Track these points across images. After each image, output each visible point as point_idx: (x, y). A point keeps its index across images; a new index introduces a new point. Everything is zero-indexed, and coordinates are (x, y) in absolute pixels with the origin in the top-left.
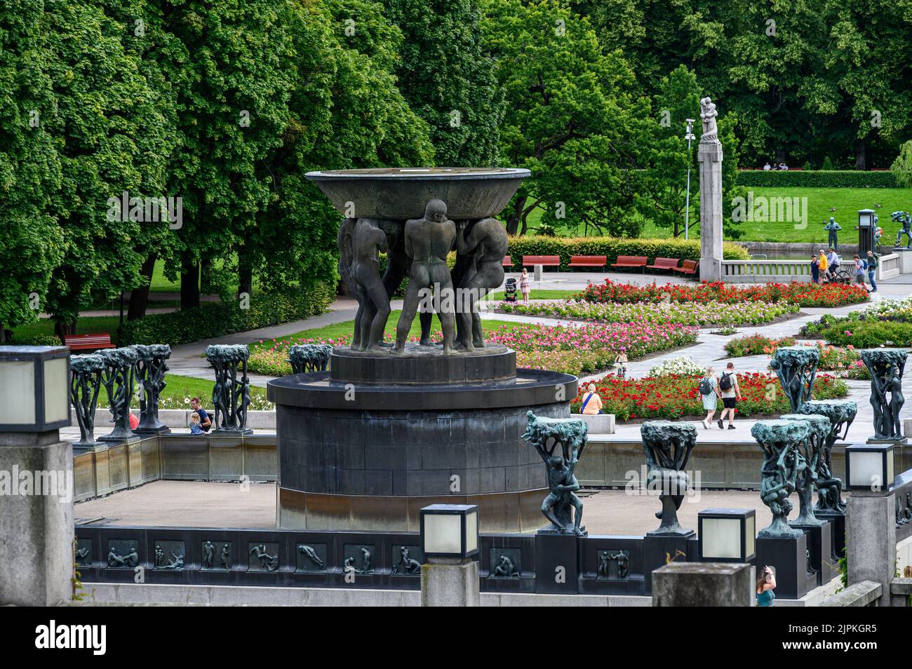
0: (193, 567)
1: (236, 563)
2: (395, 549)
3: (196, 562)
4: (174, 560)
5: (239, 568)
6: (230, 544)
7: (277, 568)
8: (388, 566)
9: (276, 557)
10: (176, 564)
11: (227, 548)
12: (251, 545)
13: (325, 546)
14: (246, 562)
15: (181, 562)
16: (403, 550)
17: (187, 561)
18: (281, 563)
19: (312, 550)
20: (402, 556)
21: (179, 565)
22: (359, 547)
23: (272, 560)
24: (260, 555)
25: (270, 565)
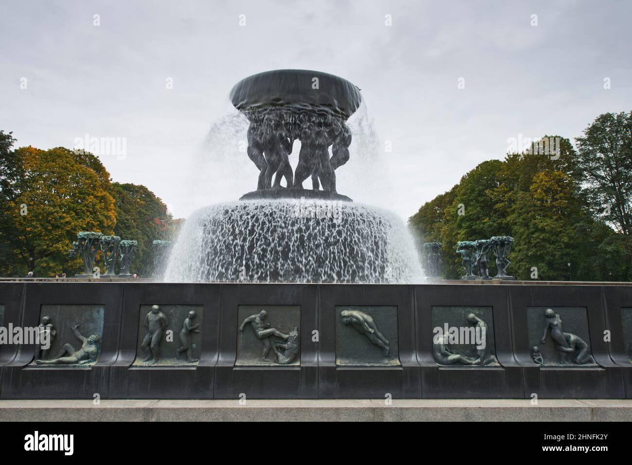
0: (118, 359)
1: (210, 347)
2: (533, 314)
3: (125, 348)
4: (78, 345)
5: (216, 360)
6: (200, 310)
7: (296, 357)
8: (523, 348)
9: (294, 334)
10: (80, 353)
11: (192, 318)
12: (242, 310)
13: (393, 311)
14: (230, 347)
15: (93, 348)
16: (552, 316)
17: (105, 346)
18: (304, 346)
19: (370, 319)
20: (551, 327)
21: (87, 357)
22: (461, 311)
23: (286, 341)
24: (261, 332)
25: (283, 350)
